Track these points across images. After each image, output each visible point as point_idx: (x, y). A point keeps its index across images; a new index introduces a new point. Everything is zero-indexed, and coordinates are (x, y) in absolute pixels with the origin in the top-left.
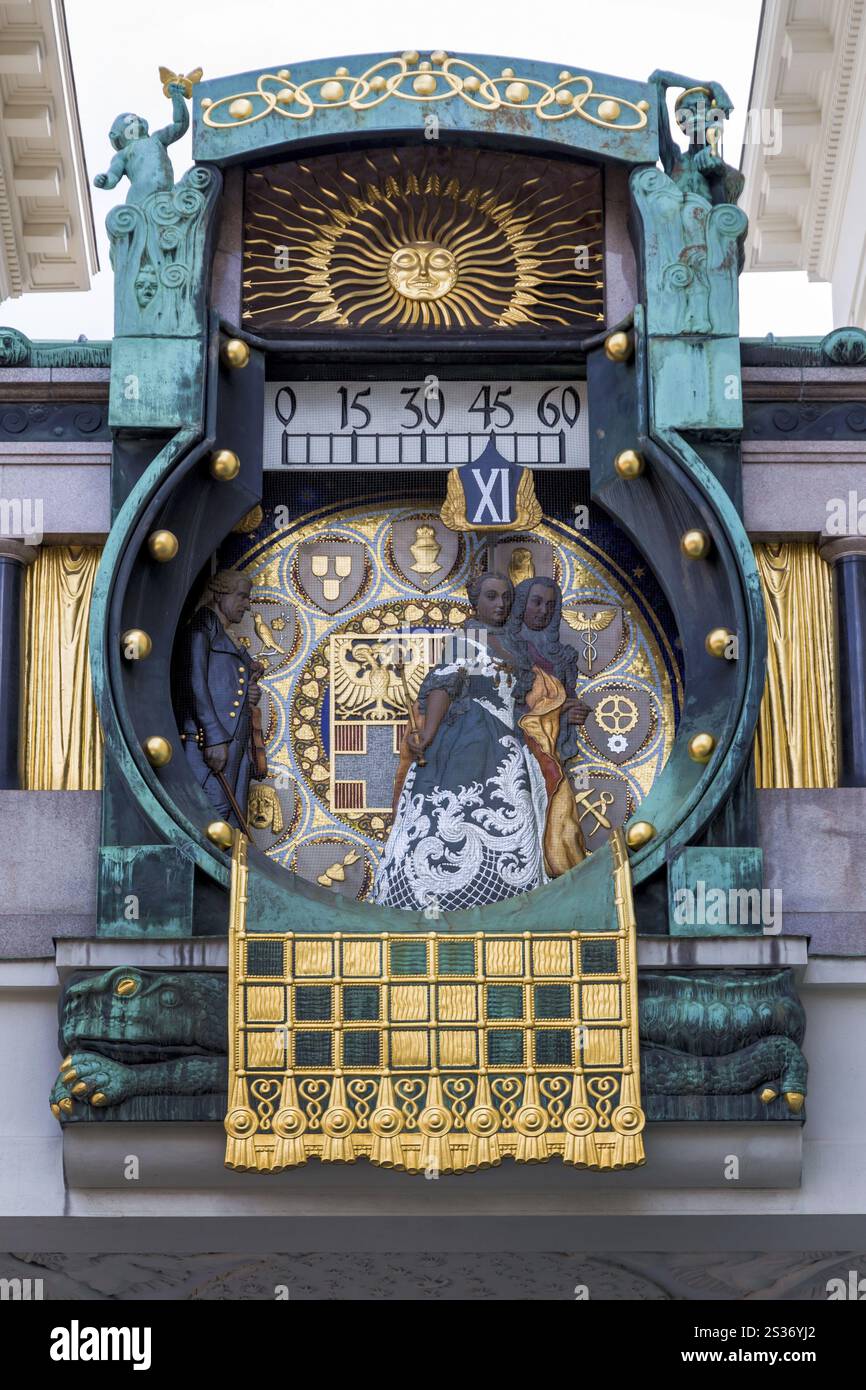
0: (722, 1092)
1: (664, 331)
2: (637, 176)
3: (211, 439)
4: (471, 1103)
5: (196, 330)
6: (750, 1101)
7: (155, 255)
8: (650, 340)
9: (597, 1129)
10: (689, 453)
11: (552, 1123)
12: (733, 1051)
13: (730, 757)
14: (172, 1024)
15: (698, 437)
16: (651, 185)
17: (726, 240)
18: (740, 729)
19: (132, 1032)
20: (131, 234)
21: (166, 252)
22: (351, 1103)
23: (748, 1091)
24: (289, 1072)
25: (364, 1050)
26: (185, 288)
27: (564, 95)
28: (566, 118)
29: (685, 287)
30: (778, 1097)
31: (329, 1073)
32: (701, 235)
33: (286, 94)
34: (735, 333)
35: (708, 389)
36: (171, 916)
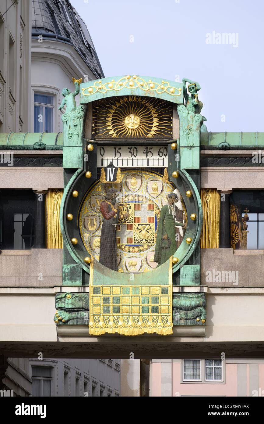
0: (188, 319)
1: (183, 146)
2: (178, 107)
3: (85, 171)
4: (138, 321)
5: (81, 145)
6: (194, 321)
7: (72, 127)
8: (180, 148)
9: (163, 327)
10: (187, 175)
11: (154, 325)
12: (192, 310)
13: (194, 245)
14: (78, 305)
15: (190, 171)
16: (181, 109)
17: (197, 123)
18: (196, 239)
19: (70, 306)
20: (67, 121)
21: (74, 126)
22: (114, 321)
23: (194, 319)
24: (101, 315)
25: (117, 310)
26: (79, 135)
27: (162, 87)
28: (163, 92)
29: (188, 135)
30: (200, 320)
31: (110, 315)
32: (192, 122)
33: (100, 87)
34: (198, 146)
35: (192, 159)
36: (78, 280)
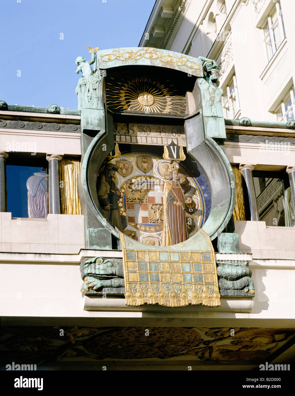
0: (236, 289)
1: (206, 115)
2: (199, 80)
3: (107, 134)
4: (181, 291)
5: (102, 108)
7: (91, 90)
8: (204, 117)
9: (209, 297)
10: (215, 143)
11: (199, 296)
12: (238, 280)
13: (230, 213)
14: (110, 271)
15: (217, 140)
16: (202, 82)
17: (219, 96)
18: (231, 206)
19: (102, 272)
20: (85, 85)
21: (94, 89)
22: (153, 290)
23: (242, 289)
24: (138, 283)
25: (156, 278)
26: (99, 98)
27: (181, 60)
28: (182, 65)
29: (211, 106)
31: (148, 283)
32: (214, 94)
34: (223, 117)
35: (218, 129)
36: (107, 245)
